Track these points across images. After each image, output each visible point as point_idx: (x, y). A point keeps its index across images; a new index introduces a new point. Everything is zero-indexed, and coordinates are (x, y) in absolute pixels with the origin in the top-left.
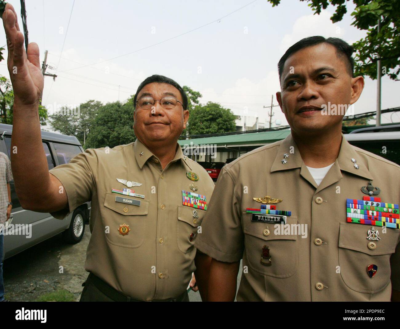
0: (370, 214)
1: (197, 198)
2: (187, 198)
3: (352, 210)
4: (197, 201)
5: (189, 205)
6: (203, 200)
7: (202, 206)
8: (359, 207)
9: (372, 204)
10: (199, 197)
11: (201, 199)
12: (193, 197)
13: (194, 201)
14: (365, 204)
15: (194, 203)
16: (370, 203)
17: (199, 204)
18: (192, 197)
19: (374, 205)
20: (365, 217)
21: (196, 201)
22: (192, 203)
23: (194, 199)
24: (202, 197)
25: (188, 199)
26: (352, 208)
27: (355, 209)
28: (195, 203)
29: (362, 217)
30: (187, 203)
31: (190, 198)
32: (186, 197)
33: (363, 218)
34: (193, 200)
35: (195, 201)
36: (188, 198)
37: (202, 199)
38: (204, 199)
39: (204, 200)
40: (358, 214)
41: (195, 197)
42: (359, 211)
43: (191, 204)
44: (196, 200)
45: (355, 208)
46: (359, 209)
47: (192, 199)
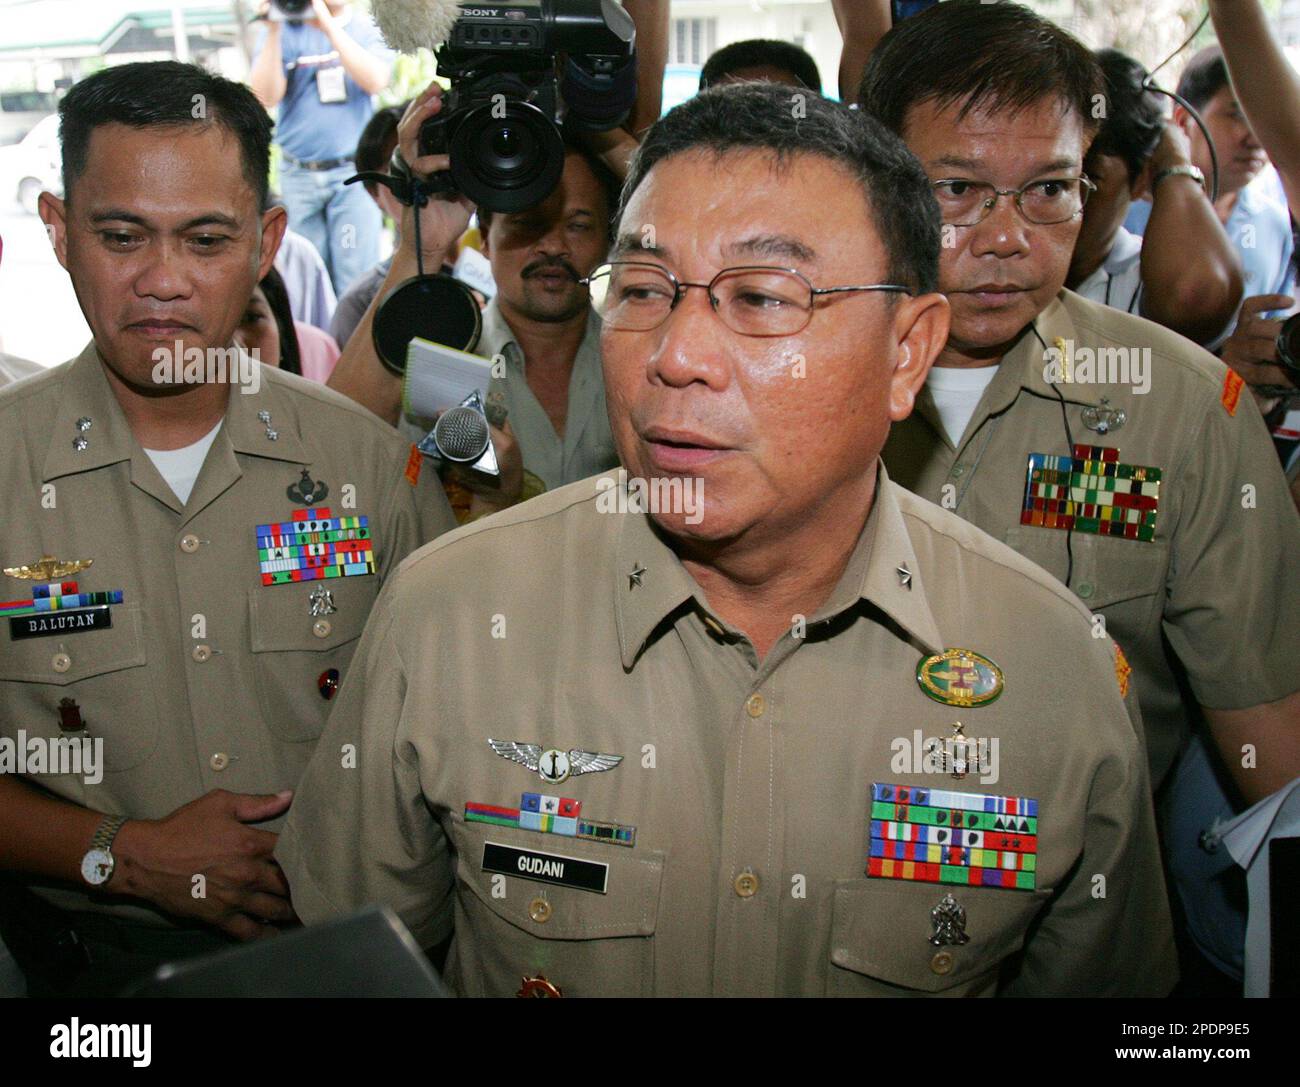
0: (312, 552)
1: (973, 820)
2: (900, 831)
3: (271, 553)
4: (973, 839)
5: (909, 870)
6: (1012, 825)
7: (1000, 869)
8: (285, 541)
9: (313, 526)
10: (989, 810)
11: (999, 824)
12: (941, 817)
13: (948, 841)
14: (297, 530)
15: (945, 856)
16: (308, 525)
17: (979, 857)
18: (934, 820)
19: (317, 529)
20: (301, 563)
21: (965, 842)
22: (934, 855)
23: (949, 831)
24: (1011, 811)
25: (907, 837)
26: (270, 547)
27: (279, 549)
28: (955, 854)
29: (294, 565)
30: (899, 862)
31: (919, 828)
32: (892, 826)
33: (298, 567)
34: (942, 836)
35: (956, 845)
36: (907, 828)
37: (1006, 820)
38: (1019, 822)
39: (1025, 827)
40: (285, 561)
41: (957, 816)
42: (286, 552)
43: (922, 863)
44: (966, 834)
45: (278, 544)
46: (285, 545)
47: (932, 834)
